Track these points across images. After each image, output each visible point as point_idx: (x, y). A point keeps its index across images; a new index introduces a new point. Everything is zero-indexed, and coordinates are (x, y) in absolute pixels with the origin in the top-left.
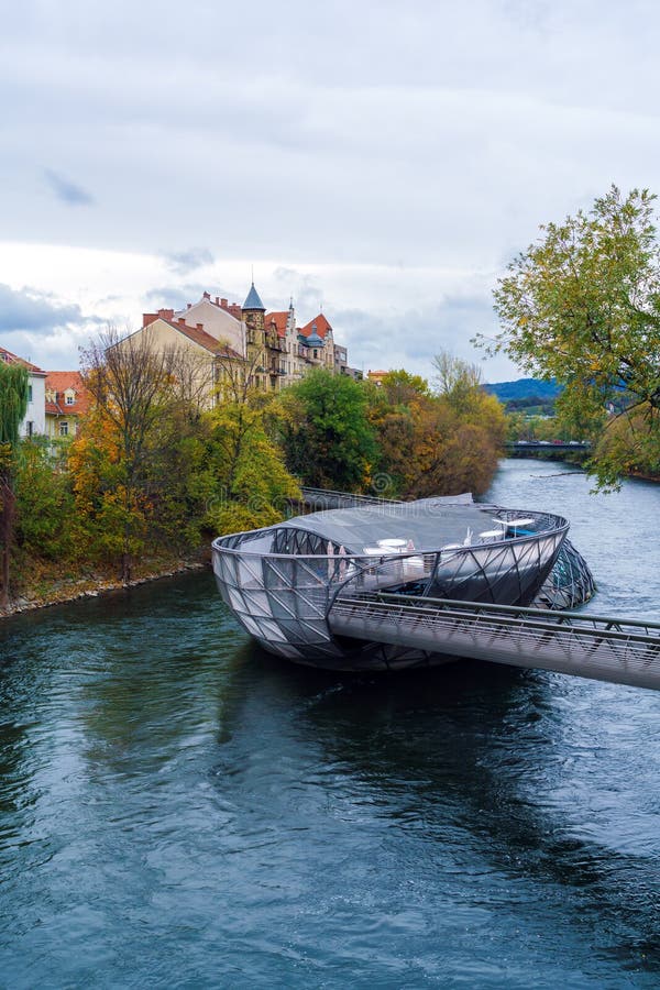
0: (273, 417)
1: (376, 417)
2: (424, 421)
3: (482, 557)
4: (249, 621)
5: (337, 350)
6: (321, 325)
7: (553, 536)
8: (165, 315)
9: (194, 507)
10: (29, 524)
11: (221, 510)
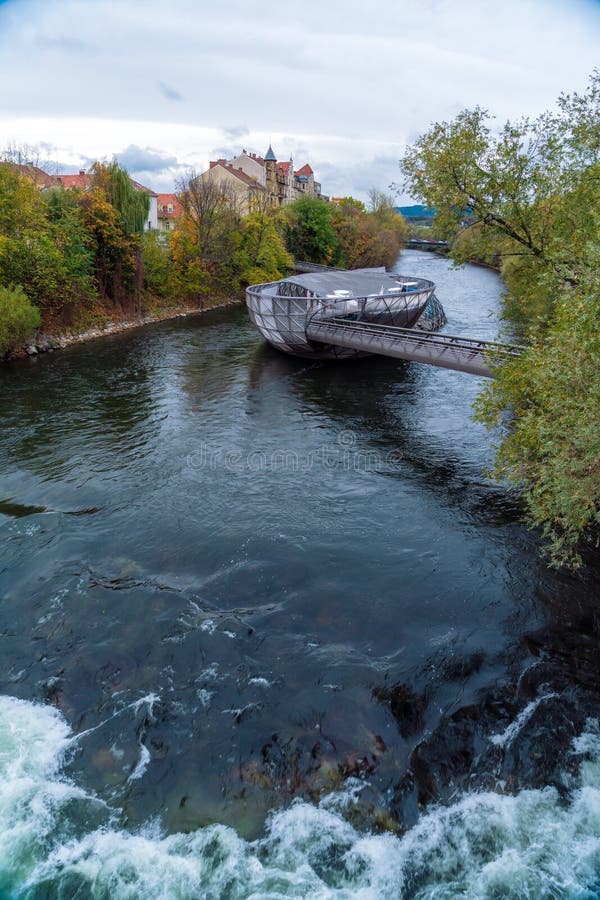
0: (280, 222)
1: (336, 223)
2: (362, 226)
3: (389, 301)
4: (265, 331)
5: (316, 185)
6: (307, 170)
7: (427, 292)
8: (222, 162)
9: (237, 269)
10: (150, 277)
11: (251, 272)
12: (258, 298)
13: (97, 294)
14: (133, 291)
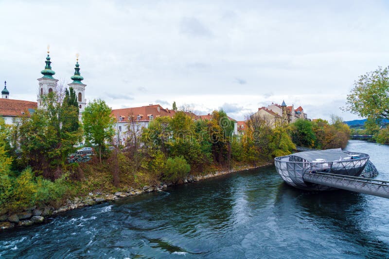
0: (289, 130)
1: (315, 130)
2: (327, 131)
3: (344, 164)
4: (283, 177)
5: (305, 114)
6: (300, 109)
7: (365, 159)
8: (263, 108)
9: (270, 150)
10: (234, 154)
11: (276, 151)
12: (280, 162)
13: (213, 160)
14: (227, 159)
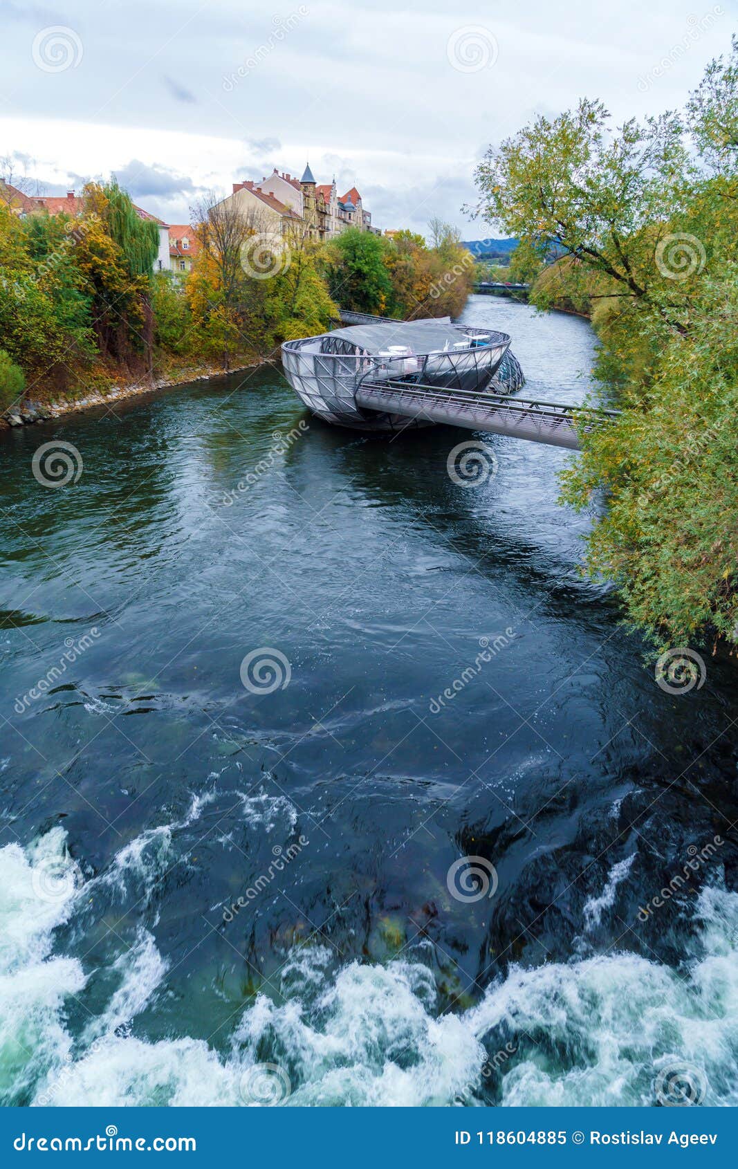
0: (321, 261)
1: (389, 263)
2: (420, 267)
3: (455, 359)
4: (305, 397)
5: (366, 214)
6: (354, 195)
7: (501, 347)
8: (248, 185)
9: (270, 321)
10: (163, 331)
11: (287, 323)
12: (297, 356)
13: (97, 351)
14: (142, 348)
